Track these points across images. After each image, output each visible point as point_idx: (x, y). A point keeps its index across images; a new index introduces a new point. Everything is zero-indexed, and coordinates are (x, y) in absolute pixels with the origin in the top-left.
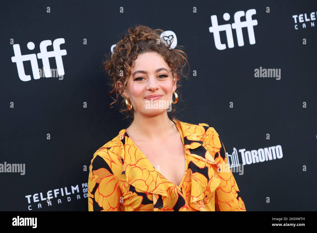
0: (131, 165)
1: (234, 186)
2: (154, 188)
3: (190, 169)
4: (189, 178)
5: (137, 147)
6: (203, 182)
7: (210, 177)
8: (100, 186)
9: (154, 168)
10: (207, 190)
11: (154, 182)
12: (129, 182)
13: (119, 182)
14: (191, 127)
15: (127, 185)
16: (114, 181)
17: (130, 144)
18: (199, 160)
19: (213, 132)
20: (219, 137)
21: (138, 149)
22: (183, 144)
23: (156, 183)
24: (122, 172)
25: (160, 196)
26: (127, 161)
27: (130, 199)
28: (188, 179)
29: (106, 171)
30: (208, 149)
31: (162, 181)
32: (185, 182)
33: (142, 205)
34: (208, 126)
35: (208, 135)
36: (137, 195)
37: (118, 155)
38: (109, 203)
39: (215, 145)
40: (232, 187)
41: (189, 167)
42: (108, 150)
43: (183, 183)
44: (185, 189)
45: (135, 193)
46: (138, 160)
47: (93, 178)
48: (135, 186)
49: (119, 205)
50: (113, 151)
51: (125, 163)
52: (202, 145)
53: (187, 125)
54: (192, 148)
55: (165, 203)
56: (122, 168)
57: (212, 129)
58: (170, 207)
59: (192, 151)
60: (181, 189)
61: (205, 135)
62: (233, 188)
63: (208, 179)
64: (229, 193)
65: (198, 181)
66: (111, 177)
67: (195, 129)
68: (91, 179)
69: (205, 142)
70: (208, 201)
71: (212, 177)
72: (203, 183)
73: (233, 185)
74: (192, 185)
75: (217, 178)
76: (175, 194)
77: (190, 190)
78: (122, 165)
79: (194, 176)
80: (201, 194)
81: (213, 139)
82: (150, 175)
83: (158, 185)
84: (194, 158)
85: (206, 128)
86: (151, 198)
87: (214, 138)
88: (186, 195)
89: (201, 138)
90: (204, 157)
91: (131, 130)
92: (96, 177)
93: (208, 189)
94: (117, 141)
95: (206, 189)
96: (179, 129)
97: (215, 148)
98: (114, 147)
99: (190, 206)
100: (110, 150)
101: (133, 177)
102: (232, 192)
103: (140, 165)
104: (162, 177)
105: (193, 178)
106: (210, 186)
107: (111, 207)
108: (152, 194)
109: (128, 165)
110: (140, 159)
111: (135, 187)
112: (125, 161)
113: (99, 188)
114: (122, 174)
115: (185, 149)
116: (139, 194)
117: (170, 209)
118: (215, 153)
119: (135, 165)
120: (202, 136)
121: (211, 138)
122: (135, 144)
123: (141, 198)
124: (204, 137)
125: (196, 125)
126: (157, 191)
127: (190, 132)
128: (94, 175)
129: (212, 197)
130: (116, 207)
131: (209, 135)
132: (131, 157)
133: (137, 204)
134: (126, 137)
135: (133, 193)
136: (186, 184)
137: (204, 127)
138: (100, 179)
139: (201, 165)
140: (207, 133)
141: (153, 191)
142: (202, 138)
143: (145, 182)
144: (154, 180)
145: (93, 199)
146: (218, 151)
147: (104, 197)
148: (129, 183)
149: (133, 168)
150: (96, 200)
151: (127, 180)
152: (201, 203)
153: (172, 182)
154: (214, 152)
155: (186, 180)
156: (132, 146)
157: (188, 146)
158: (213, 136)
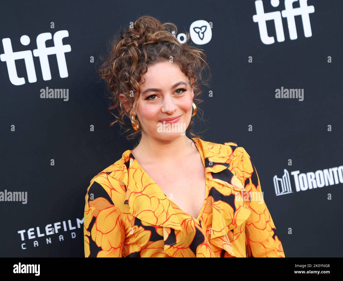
0: (136, 193)
1: (270, 221)
2: (165, 220)
3: (210, 197)
4: (210, 209)
5: (144, 171)
6: (228, 213)
7: (237, 207)
8: (98, 220)
9: (166, 195)
10: (232, 223)
11: (164, 213)
12: (133, 213)
13: (122, 214)
14: (214, 147)
15: (131, 218)
16: (115, 213)
17: (136, 168)
18: (224, 186)
19: (243, 152)
20: (250, 159)
21: (145, 174)
22: (204, 167)
23: (167, 214)
24: (125, 201)
25: (172, 230)
26: (131, 188)
27: (136, 235)
28: (208, 210)
29: (104, 201)
30: (236, 173)
31: (175, 212)
32: (204, 214)
33: (151, 242)
34: (236, 145)
35: (236, 156)
36: (143, 229)
37: (120, 181)
38: (109, 242)
39: (245, 169)
40: (267, 222)
41: (210, 195)
42: (108, 175)
43: (202, 215)
44: (205, 223)
45: (141, 228)
46: (145, 186)
47: (89, 210)
48: (141, 218)
49: (123, 245)
50: (114, 176)
51: (129, 190)
52: (229, 168)
53: (209, 144)
54: (215, 172)
55: (179, 240)
56: (125, 197)
57: (242, 149)
58: (186, 245)
59: (214, 175)
60: (200, 222)
61: (232, 156)
62: (268, 224)
63: (235, 210)
64: (263, 230)
65: (221, 212)
66: (111, 209)
67: (220, 149)
68: (87, 212)
69: (232, 164)
70: (235, 238)
71: (240, 207)
72: (228, 215)
73: (268, 221)
74: (214, 216)
75: (246, 208)
76: (191, 228)
77: (210, 224)
78: (125, 193)
79: (216, 205)
80: (224, 229)
81: (242, 161)
82: (160, 204)
83: (169, 215)
84: (217, 184)
85: (233, 148)
86: (161, 232)
87: (244, 160)
88: (207, 230)
89: (227, 159)
90: (230, 182)
91: (138, 151)
92: (93, 208)
93: (234, 222)
94: (120, 164)
95: (231, 221)
96: (199, 149)
97: (245, 173)
98: (115, 171)
99: (211, 243)
100: (111, 174)
101: (139, 207)
102: (266, 228)
103: (148, 193)
104: (175, 207)
105: (214, 208)
106: (236, 218)
107: (112, 247)
108: (162, 227)
109: (132, 193)
110: (148, 184)
111: (141, 220)
112: (129, 188)
113: (97, 223)
114: (125, 204)
115: (206, 173)
116: (146, 228)
117: (186, 247)
118: (245, 179)
119: (141, 192)
120: (228, 158)
121: (240, 160)
122: (142, 168)
123: (148, 233)
124: (231, 158)
125: (221, 145)
126: (168, 224)
127: (212, 152)
128: (90, 207)
129: (241, 232)
130: (119, 247)
131: (238, 156)
132: (136, 184)
133: (144, 242)
134: (131, 160)
135: (139, 227)
136: (205, 216)
137: (231, 146)
138: (98, 212)
139: (226, 192)
140: (235, 154)
141: (164, 224)
142: (229, 159)
143: (154, 212)
144: (165, 210)
145: (90, 238)
146: (249, 176)
147: (103, 234)
148: (134, 215)
149: (139, 197)
150: (93, 239)
151: (131, 211)
152: (225, 238)
153: (188, 214)
154: (243, 177)
155: (205, 211)
156: (138, 170)
157: (209, 169)
158: (242, 157)
